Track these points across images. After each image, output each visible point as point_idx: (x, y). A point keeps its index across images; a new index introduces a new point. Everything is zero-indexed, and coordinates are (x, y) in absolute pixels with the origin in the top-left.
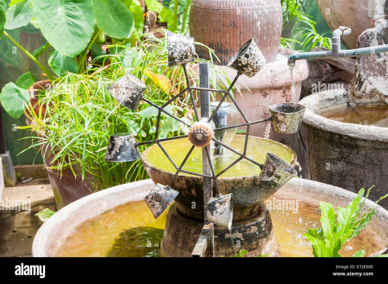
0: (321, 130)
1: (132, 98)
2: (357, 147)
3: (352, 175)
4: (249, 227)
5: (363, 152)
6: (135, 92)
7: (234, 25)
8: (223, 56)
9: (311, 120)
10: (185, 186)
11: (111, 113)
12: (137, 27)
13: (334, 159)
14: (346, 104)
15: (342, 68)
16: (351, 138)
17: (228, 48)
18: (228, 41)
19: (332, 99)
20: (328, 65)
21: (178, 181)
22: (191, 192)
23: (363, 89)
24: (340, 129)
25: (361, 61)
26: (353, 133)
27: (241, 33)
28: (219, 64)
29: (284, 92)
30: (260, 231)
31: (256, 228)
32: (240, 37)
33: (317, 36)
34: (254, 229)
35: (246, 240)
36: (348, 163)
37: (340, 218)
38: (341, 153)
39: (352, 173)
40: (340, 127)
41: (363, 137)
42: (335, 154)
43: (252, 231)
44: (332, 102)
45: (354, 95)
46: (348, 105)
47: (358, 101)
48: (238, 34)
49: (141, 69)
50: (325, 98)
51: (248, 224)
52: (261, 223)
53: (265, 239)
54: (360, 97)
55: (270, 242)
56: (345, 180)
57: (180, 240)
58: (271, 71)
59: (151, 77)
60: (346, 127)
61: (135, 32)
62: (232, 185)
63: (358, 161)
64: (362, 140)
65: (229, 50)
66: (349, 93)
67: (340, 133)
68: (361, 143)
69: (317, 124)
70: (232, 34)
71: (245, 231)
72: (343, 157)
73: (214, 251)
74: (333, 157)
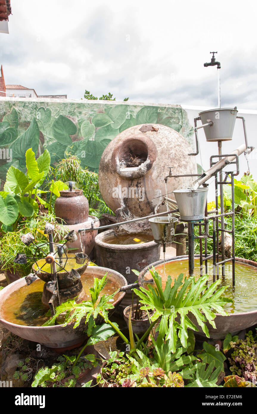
0: (102, 247)
1: (28, 242)
2: (115, 252)
3: (114, 262)
4: (73, 289)
5: (117, 254)
6: (30, 240)
7: (71, 210)
8: (67, 221)
9: (99, 244)
10: (47, 277)
11: (25, 247)
12: (36, 211)
13: (108, 257)
14: (114, 235)
15: (113, 221)
16: (112, 249)
17: (69, 218)
18: (69, 216)
19: (109, 234)
20: (108, 220)
21: (45, 275)
22: (50, 279)
23: (119, 229)
24: (108, 247)
25: (117, 220)
26: (113, 248)
27: (73, 213)
28: (66, 225)
29: (91, 233)
30: (77, 289)
31: (76, 289)
32: (73, 214)
33: (107, 207)
34: (75, 289)
35: (72, 293)
36: (113, 258)
37: (100, 283)
38: (110, 255)
39: (115, 261)
40: (109, 246)
41: (116, 249)
42: (108, 255)
43: (74, 290)
44: (109, 235)
45: (116, 232)
46: (115, 235)
47: (118, 234)
48: (72, 213)
49: (36, 229)
50: (106, 234)
51: (72, 288)
52: (77, 286)
53: (79, 292)
54: (118, 232)
55: (81, 293)
56: (113, 264)
57: (48, 296)
58: (85, 226)
59: (40, 232)
60: (111, 246)
61: (35, 213)
62: (64, 275)
63: (116, 257)
64: (116, 250)
65: (69, 219)
66: (115, 231)
67: (109, 248)
68: (116, 251)
69: (101, 245)
70: (70, 213)
71: (71, 290)
72: (111, 256)
73: (59, 300)
74: (108, 256)
